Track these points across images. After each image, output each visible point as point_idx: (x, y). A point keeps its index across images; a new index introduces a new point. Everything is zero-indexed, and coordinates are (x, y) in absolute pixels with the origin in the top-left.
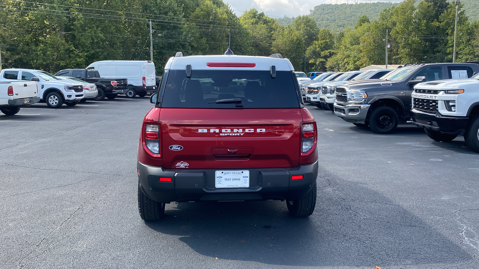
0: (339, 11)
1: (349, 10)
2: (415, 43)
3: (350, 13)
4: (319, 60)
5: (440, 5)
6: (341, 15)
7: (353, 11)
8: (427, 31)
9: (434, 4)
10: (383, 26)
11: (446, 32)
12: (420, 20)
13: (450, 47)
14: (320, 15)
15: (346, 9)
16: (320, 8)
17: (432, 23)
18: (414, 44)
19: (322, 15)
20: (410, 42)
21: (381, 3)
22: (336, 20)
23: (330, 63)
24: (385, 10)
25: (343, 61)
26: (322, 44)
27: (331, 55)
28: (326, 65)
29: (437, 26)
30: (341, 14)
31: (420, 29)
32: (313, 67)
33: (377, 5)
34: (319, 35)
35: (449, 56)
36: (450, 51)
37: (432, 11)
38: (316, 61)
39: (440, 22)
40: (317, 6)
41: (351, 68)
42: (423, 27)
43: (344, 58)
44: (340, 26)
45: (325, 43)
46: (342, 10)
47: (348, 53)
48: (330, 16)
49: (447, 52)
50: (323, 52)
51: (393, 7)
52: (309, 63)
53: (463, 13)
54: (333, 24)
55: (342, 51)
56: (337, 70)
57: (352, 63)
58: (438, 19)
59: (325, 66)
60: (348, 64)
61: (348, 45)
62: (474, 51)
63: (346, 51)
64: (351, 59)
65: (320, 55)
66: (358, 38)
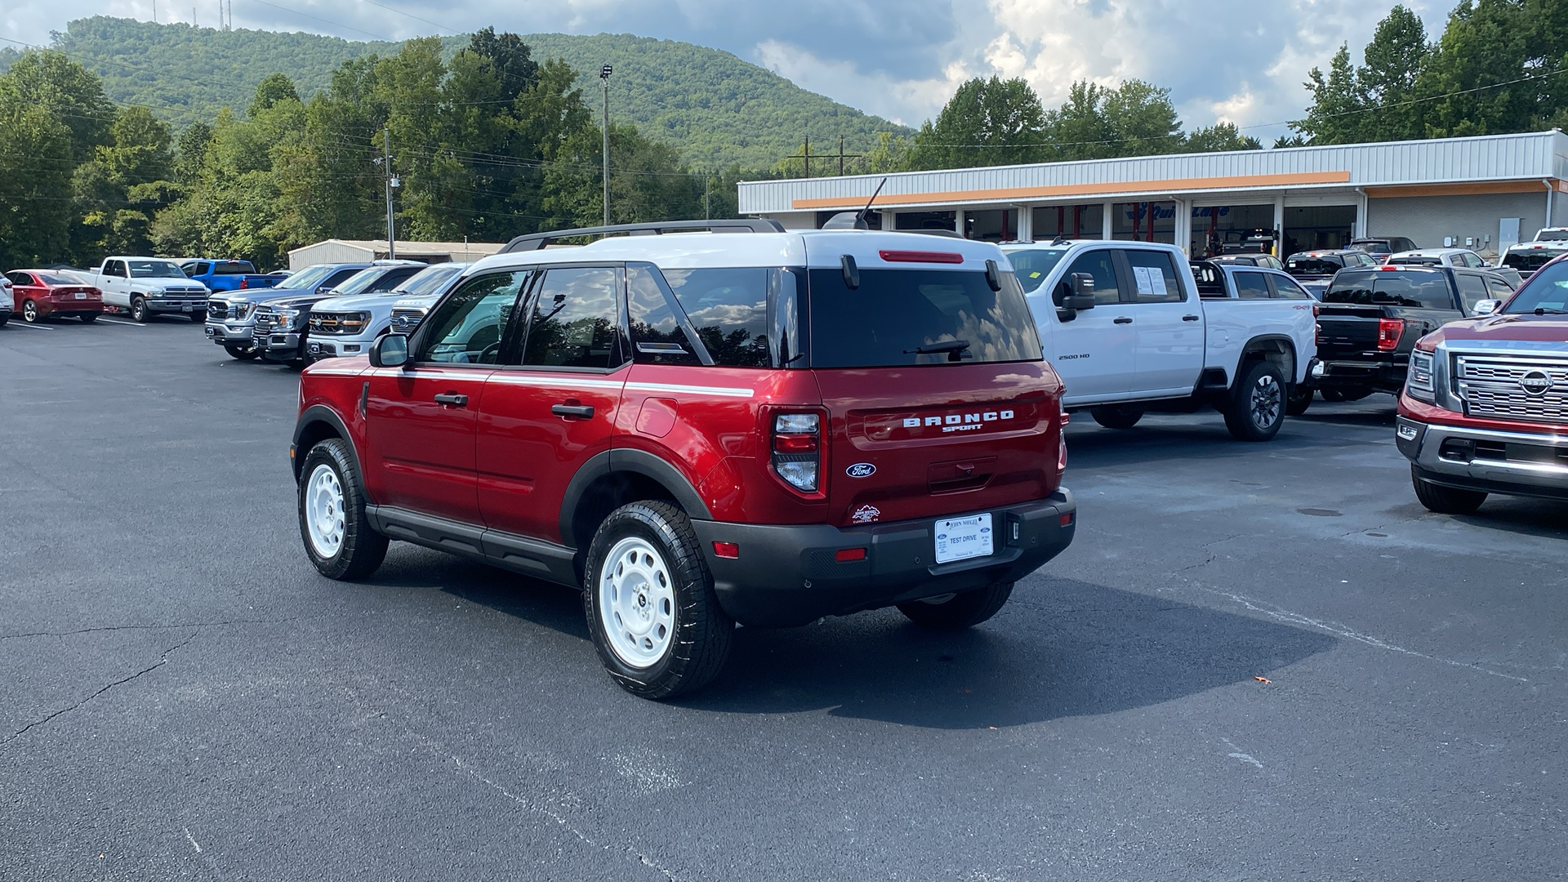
0: (163, 48)
1: (201, 48)
2: (451, 176)
3: (207, 57)
4: (125, 215)
5: (513, 68)
6: (175, 61)
7: (216, 54)
8: (482, 141)
9: (497, 60)
10: (345, 114)
11: (536, 150)
12: (462, 107)
13: (550, 192)
14: (91, 54)
15: (191, 45)
16: (91, 27)
17: (497, 120)
18: (449, 180)
19: (101, 57)
20: (435, 171)
21: (311, 37)
22: (156, 77)
23: (165, 227)
24: (348, 64)
25: (214, 221)
26: (128, 160)
27: (168, 199)
28: (151, 234)
29: (511, 128)
30: (172, 58)
31: (463, 133)
32: (102, 238)
33: (298, 42)
34: (117, 126)
35: (551, 220)
36: (550, 207)
37: (491, 81)
38: (110, 218)
39: (520, 119)
40: (77, 22)
41: (246, 247)
42: (471, 127)
43: (218, 214)
44: (174, 101)
45: (141, 156)
46: (175, 45)
47: (231, 195)
48: (132, 63)
49: (542, 209)
50: (136, 186)
51: (374, 59)
52: (84, 223)
53: (578, 96)
54: (145, 92)
55: (208, 188)
56: (192, 251)
57: (246, 231)
58: (511, 109)
59: (149, 236)
60: (234, 233)
61: (230, 171)
62: (615, 209)
63: (224, 189)
64: (244, 215)
65: (126, 199)
66: (262, 147)
